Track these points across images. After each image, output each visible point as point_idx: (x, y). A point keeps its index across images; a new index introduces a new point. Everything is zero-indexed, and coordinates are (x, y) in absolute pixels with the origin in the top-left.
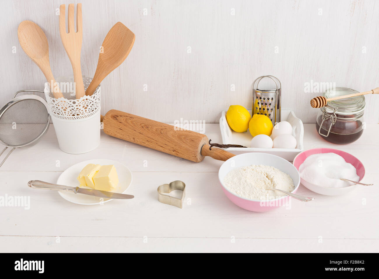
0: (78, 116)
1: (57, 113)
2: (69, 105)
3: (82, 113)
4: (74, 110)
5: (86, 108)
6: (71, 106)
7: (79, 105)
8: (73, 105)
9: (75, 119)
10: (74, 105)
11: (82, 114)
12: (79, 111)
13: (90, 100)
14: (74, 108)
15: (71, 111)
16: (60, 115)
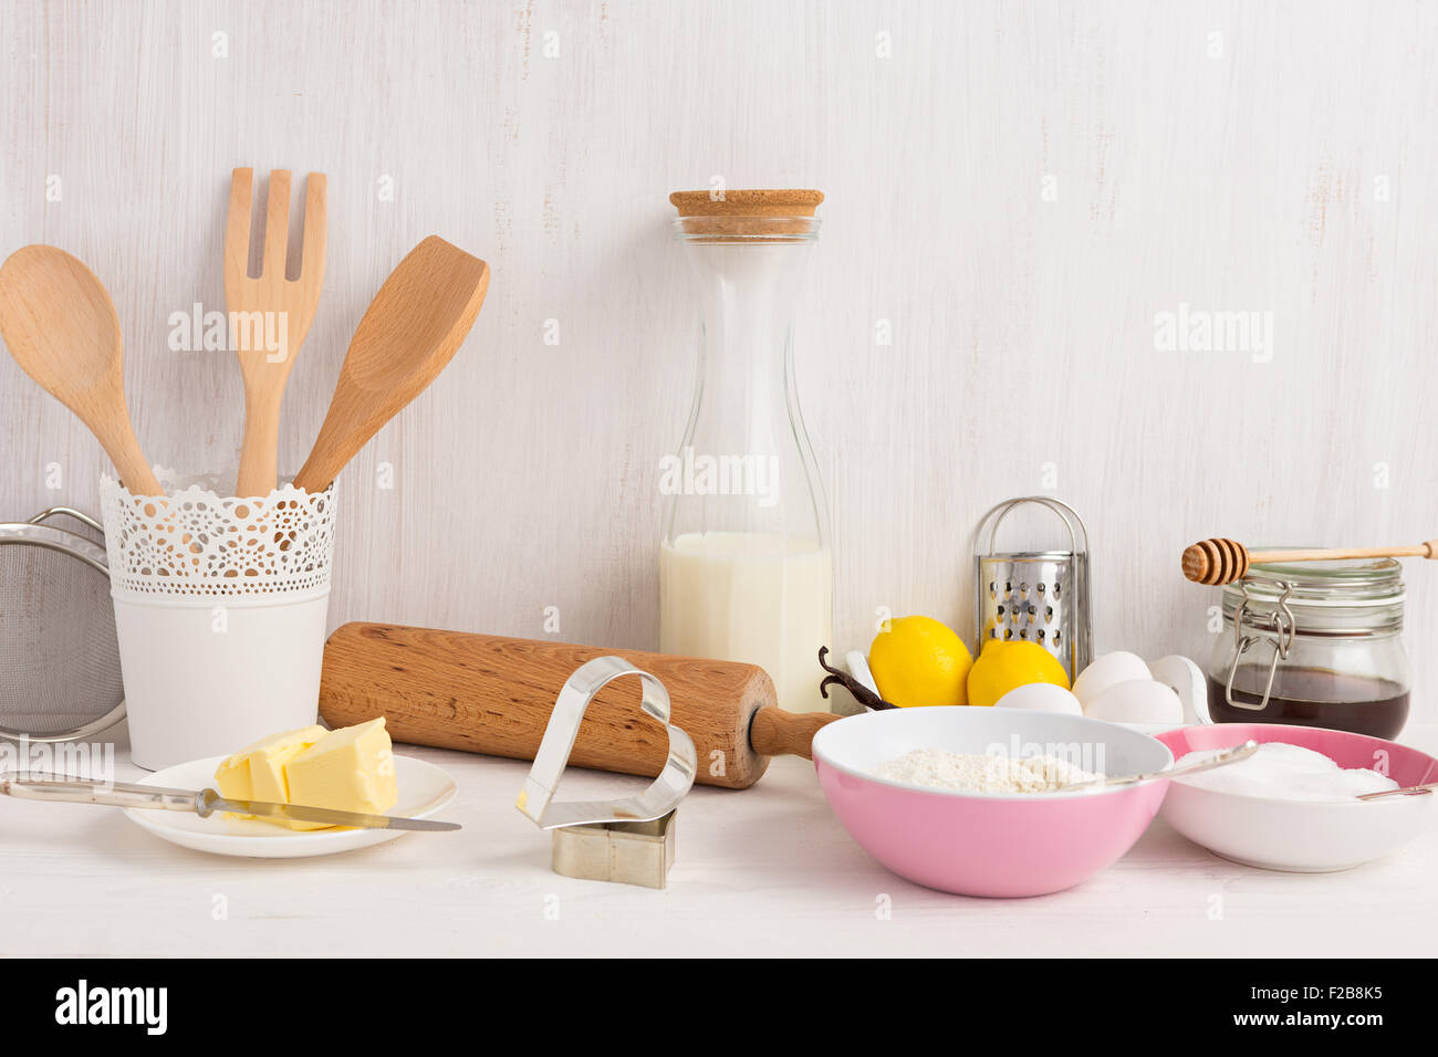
0: (250, 580)
1: (154, 571)
2: (219, 523)
3: (268, 566)
4: (238, 549)
5: (284, 546)
6: (226, 527)
7: (261, 524)
8: (236, 521)
9: (235, 591)
10: (241, 524)
11: (268, 572)
12: (256, 557)
13: (305, 513)
14: (240, 539)
15: (225, 554)
16: (173, 578)
